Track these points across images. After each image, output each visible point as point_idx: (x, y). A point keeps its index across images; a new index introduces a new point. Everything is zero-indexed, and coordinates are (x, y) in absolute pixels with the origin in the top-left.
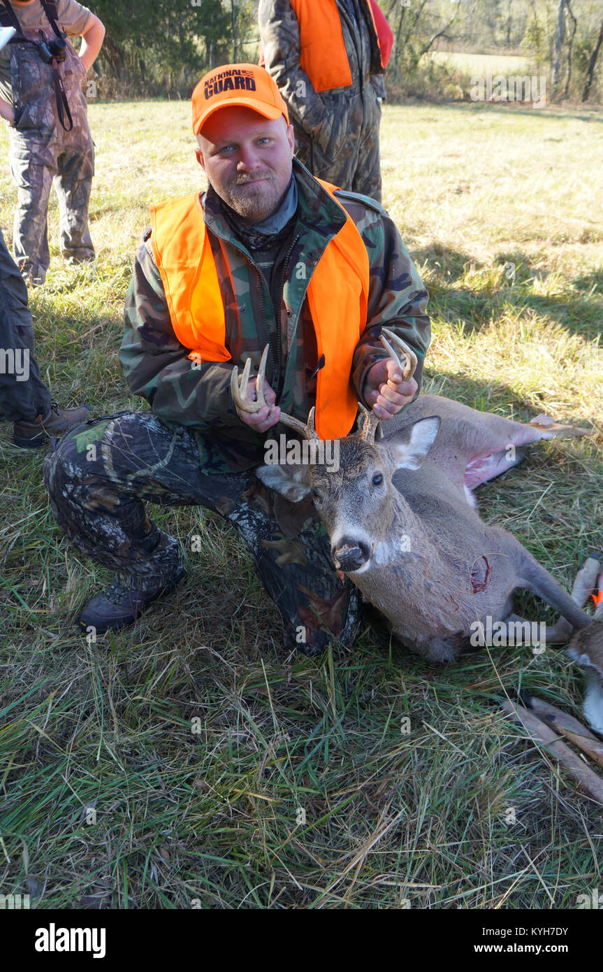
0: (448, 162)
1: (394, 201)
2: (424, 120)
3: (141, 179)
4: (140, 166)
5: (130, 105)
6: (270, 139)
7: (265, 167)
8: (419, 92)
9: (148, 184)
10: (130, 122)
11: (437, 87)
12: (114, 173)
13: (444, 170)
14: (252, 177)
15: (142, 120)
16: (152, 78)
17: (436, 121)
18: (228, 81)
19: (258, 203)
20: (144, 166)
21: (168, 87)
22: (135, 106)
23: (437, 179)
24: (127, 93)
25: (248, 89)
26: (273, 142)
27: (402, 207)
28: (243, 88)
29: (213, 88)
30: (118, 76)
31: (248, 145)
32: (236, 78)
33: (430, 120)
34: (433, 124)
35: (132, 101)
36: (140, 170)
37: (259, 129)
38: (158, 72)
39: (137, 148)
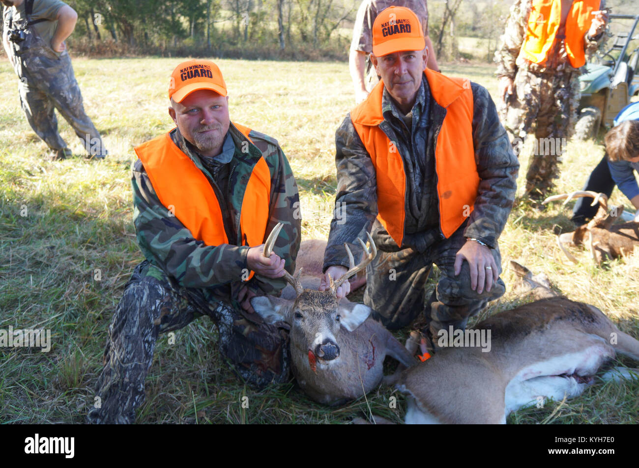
0: (344, 98)
1: (307, 123)
2: (332, 71)
3: (140, 109)
4: (140, 100)
5: (136, 60)
6: (220, 106)
7: (216, 122)
8: (331, 53)
9: (145, 112)
10: (135, 72)
11: (343, 51)
12: (121, 105)
13: (341, 103)
14: (209, 128)
15: (143, 70)
16: (152, 43)
17: (340, 72)
18: (196, 71)
19: (212, 144)
20: (142, 101)
21: (163, 49)
22: (139, 62)
23: (337, 108)
24: (134, 52)
25: (209, 77)
26: (221, 108)
27: (311, 126)
28: (206, 76)
29: (186, 75)
30: (129, 41)
31: (207, 109)
32: (201, 70)
33: (336, 71)
34: (338, 74)
35: (138, 58)
36: (139, 103)
37: (214, 100)
38: (156, 40)
39: (138, 88)
